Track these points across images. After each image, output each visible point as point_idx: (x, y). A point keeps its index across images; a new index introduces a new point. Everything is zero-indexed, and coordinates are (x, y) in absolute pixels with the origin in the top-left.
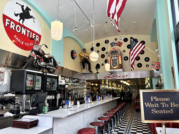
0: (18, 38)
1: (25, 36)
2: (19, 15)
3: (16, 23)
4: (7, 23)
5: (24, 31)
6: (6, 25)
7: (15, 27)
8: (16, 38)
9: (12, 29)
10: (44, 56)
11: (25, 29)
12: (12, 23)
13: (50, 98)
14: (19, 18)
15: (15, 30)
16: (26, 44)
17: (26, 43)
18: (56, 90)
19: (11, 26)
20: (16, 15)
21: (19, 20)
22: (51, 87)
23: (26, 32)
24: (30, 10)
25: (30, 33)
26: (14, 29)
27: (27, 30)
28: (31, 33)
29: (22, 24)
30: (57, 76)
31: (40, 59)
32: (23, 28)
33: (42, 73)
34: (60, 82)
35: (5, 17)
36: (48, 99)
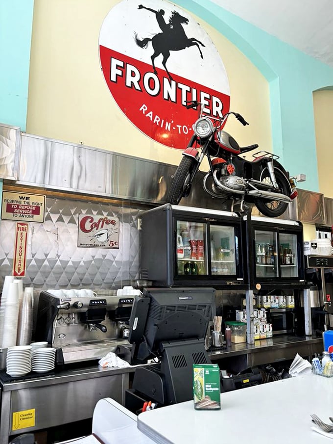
0: (151, 113)
1: (176, 102)
2: (150, 43)
3: (143, 68)
4: (115, 72)
5: (170, 90)
6: (113, 78)
7: (141, 82)
8: (147, 112)
9: (131, 87)
10: (236, 154)
11: (173, 83)
12: (130, 68)
13: (277, 306)
14: (152, 52)
15: (141, 91)
16: (181, 129)
17: (179, 127)
18: (296, 275)
19: (129, 80)
20: (142, 44)
21: (153, 58)
22: (274, 264)
23: (178, 91)
24: (185, 20)
25: (189, 93)
26: (137, 87)
27: (180, 85)
28: (194, 91)
29: (162, 68)
30: (297, 224)
31: (221, 166)
32: (166, 81)
33: (235, 215)
34: (310, 245)
35: (106, 55)
36: (268, 310)
